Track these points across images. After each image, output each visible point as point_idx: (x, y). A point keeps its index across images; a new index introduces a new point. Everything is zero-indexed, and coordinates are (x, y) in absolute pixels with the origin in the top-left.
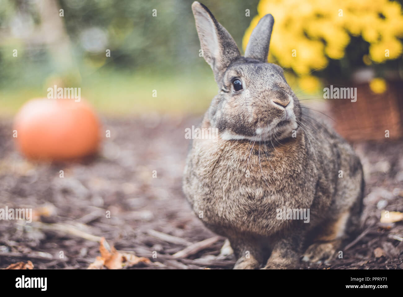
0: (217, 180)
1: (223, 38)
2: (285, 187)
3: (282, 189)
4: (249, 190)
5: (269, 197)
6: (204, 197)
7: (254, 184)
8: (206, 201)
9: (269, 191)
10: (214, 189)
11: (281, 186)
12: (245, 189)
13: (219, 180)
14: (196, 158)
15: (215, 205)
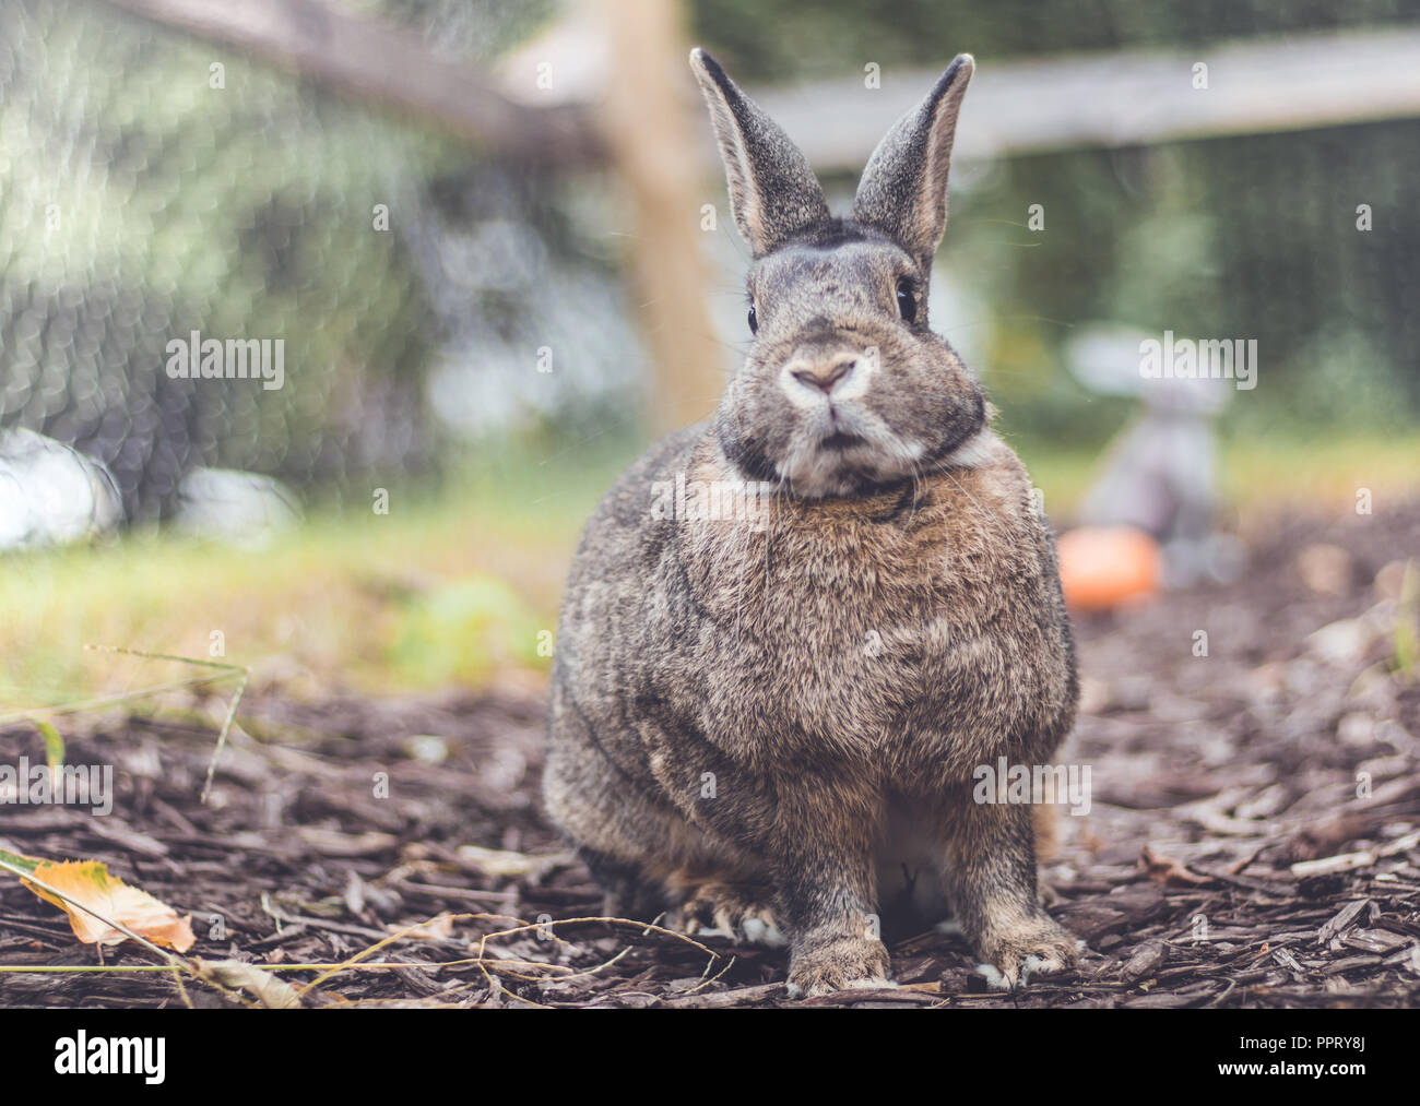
0: (781, 620)
1: (763, 165)
2: (1002, 611)
3: (995, 619)
4: (906, 634)
5: (964, 647)
6: (741, 675)
7: (916, 611)
8: (751, 685)
9: (960, 626)
10: (776, 647)
11: (992, 612)
12: (891, 634)
13: (787, 621)
14: (698, 561)
15: (788, 696)
